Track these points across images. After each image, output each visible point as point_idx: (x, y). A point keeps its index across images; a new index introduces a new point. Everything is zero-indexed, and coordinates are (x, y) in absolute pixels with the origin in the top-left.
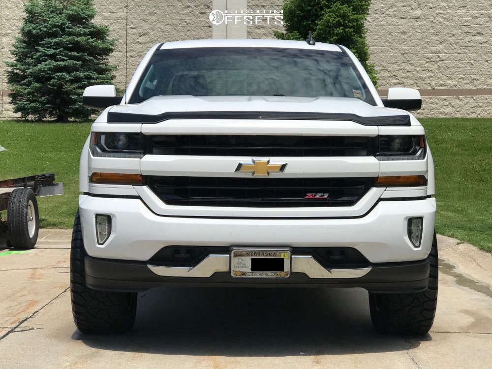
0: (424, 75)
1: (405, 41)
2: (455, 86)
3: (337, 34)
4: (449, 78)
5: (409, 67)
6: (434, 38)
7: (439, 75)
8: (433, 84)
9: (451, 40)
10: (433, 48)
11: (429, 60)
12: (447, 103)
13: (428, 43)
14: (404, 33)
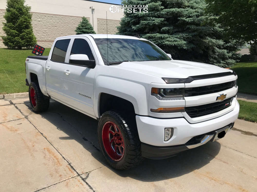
0: (43, 36)
1: (36, 27)
2: (51, 40)
3: (25, 25)
4: (49, 38)
5: (38, 34)
6: (45, 27)
7: (47, 37)
8: (45, 39)
9: (49, 28)
10: (44, 30)
11: (44, 33)
12: (49, 44)
13: (43, 28)
14: (36, 25)
